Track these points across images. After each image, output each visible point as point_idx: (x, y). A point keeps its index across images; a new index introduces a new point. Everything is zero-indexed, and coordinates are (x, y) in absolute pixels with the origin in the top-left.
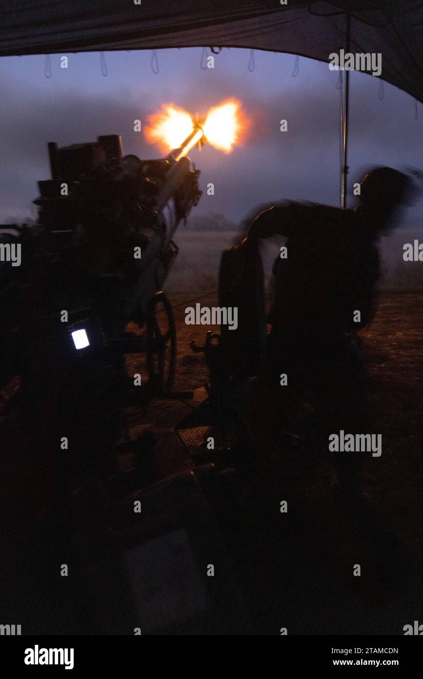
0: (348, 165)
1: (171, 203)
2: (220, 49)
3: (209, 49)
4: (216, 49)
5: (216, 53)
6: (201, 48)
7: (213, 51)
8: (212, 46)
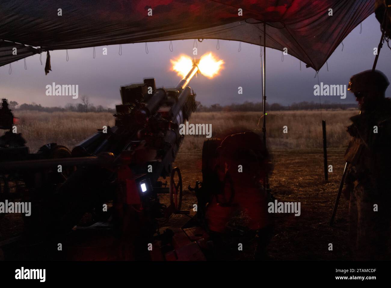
0: (266, 96)
1: (181, 113)
2: (203, 40)
3: (197, 40)
4: (201, 40)
5: (201, 42)
6: (194, 40)
7: (199, 41)
8: (199, 39)
